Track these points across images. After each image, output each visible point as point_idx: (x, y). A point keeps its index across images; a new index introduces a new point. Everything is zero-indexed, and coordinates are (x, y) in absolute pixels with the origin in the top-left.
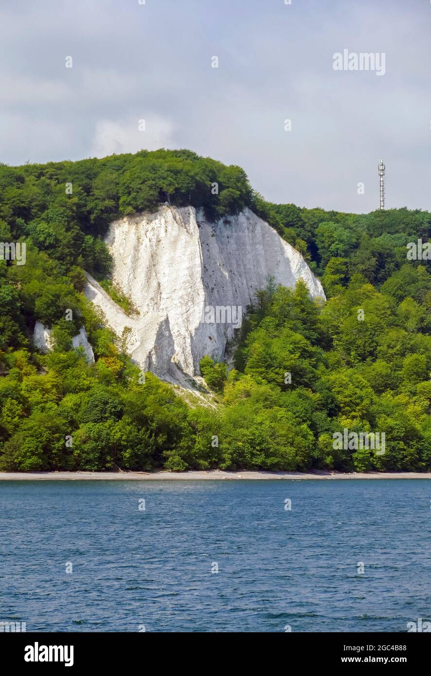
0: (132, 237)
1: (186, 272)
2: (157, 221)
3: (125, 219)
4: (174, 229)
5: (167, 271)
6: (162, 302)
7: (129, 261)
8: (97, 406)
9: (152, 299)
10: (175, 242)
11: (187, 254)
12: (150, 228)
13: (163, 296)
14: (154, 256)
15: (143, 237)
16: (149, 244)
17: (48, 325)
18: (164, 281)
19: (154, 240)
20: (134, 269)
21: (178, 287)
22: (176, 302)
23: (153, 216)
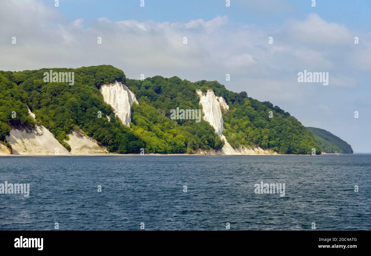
0: (108, 90)
1: (125, 100)
2: (115, 86)
3: (105, 85)
4: (119, 88)
5: (119, 100)
6: (119, 108)
7: (108, 96)
8: (131, 137)
9: (116, 107)
10: (120, 92)
11: (124, 95)
12: (113, 88)
13: (118, 106)
14: (115, 95)
15: (111, 90)
16: (113, 92)
17: (108, 115)
18: (118, 102)
19: (114, 91)
20: (110, 99)
21: (122, 104)
22: (123, 108)
23: (113, 84)
